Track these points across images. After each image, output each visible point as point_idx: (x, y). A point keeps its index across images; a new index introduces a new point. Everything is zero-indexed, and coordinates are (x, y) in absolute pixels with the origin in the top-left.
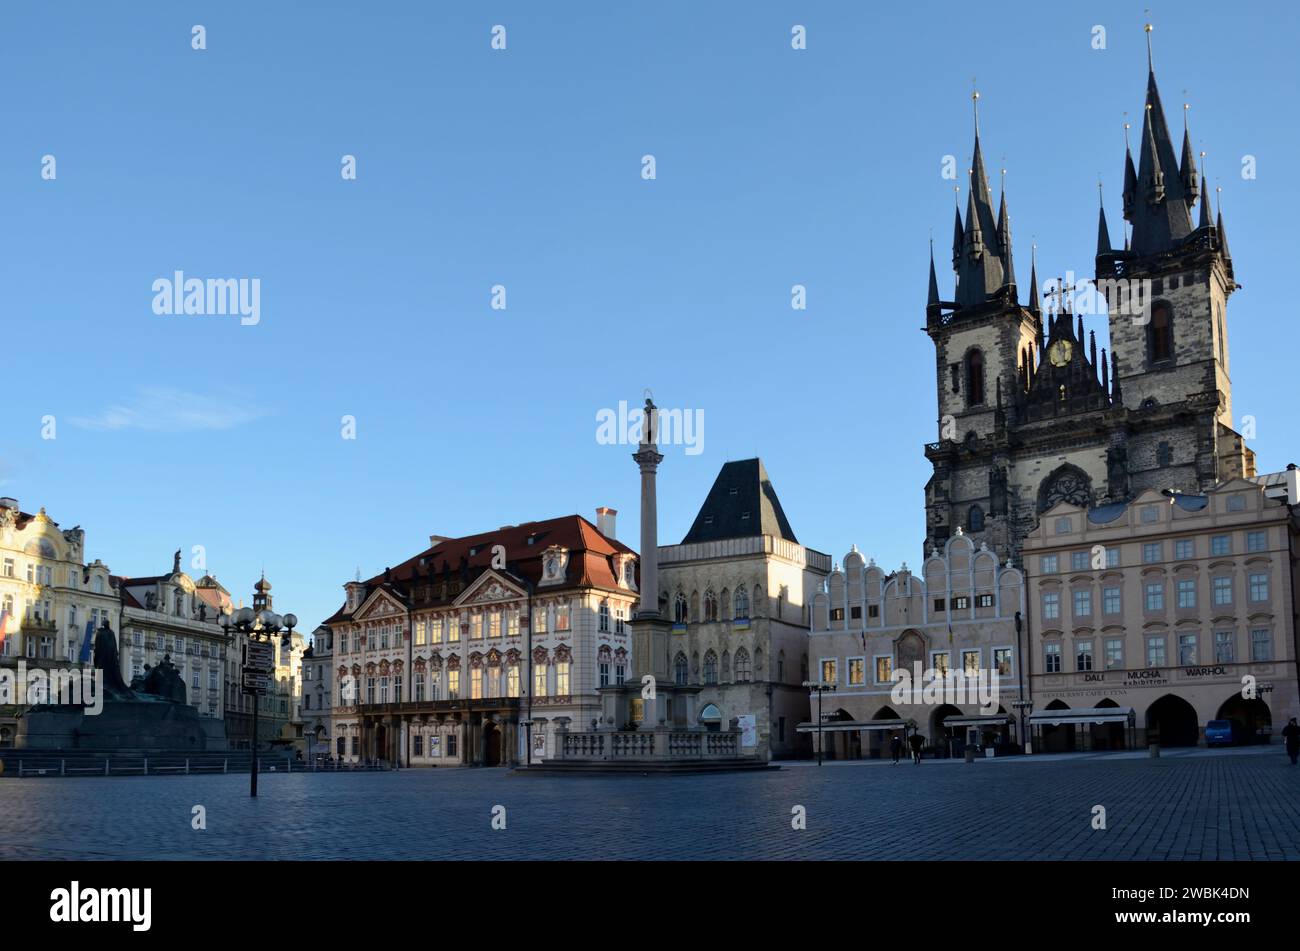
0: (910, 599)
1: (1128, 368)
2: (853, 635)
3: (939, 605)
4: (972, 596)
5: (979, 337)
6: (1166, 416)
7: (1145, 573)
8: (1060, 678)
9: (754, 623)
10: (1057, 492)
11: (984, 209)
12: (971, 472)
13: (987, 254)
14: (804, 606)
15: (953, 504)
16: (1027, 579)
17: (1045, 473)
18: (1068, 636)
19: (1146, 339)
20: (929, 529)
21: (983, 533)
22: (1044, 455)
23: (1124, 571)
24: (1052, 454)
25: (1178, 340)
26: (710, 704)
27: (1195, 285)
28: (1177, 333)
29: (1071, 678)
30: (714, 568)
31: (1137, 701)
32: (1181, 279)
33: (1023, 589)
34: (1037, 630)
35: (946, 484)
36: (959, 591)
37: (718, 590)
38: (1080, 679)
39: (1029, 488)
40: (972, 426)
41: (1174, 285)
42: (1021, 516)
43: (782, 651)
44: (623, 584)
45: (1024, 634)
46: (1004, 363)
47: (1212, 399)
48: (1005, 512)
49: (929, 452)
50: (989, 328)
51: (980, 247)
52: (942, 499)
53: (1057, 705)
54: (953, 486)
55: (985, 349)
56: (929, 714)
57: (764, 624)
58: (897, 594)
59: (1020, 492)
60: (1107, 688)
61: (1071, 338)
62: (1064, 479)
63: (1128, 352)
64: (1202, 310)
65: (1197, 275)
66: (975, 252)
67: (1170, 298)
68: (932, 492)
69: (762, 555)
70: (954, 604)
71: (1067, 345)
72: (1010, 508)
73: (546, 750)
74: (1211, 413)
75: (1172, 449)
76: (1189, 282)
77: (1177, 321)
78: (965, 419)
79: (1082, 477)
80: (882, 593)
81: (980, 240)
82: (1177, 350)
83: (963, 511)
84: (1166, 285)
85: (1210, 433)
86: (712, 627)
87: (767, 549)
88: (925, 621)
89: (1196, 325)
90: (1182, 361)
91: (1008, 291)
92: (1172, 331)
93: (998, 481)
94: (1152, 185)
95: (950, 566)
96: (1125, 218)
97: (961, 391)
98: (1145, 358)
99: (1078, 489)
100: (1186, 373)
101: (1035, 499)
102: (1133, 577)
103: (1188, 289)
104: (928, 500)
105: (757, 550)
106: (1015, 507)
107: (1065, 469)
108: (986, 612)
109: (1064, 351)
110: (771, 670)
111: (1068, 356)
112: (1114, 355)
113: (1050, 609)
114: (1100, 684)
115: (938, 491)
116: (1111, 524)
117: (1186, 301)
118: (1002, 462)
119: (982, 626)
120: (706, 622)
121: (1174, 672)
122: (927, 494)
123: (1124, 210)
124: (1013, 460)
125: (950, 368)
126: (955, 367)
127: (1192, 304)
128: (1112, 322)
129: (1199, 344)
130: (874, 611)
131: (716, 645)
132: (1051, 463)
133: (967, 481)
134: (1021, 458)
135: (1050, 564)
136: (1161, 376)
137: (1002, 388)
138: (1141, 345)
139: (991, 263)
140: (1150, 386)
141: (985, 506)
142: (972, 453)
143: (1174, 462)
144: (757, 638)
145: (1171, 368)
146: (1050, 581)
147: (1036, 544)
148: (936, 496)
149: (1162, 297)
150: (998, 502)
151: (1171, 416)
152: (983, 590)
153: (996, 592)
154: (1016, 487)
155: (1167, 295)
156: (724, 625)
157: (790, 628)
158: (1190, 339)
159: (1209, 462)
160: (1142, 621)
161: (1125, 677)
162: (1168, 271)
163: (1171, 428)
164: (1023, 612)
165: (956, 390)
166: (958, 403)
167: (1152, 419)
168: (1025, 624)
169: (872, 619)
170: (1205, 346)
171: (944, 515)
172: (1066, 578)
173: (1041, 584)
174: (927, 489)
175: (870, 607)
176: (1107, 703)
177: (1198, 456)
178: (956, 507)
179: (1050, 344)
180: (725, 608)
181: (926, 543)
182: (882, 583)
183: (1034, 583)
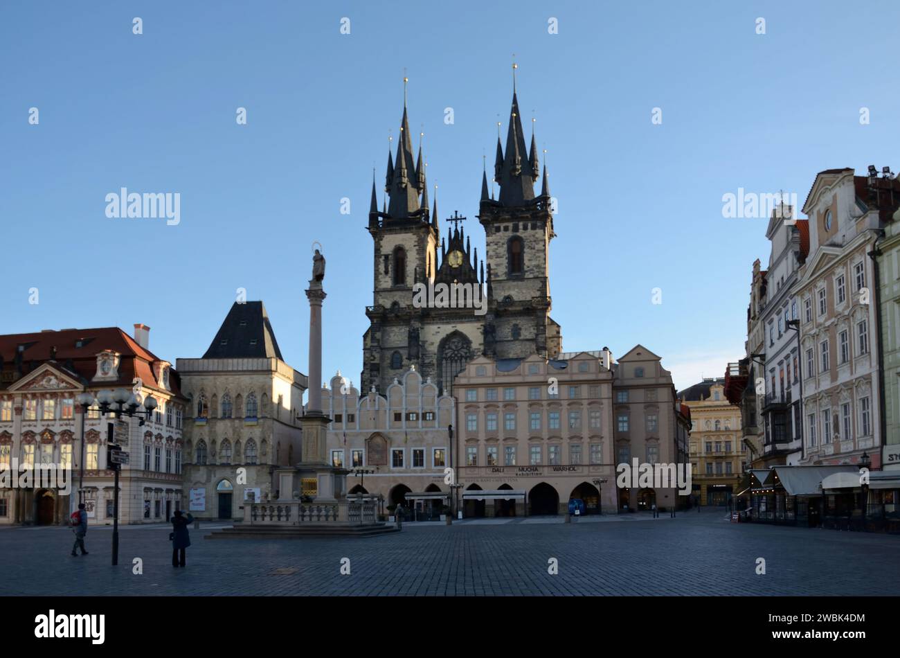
0: (377, 411)
1: (496, 275)
2: (336, 435)
3: (398, 417)
4: (420, 412)
5: (403, 240)
6: (518, 308)
7: (530, 405)
8: (477, 469)
9: (261, 421)
10: (450, 348)
11: (409, 156)
12: (395, 329)
13: (409, 186)
14: (291, 411)
15: (382, 349)
16: (457, 404)
17: (442, 335)
18: (482, 442)
19: (508, 258)
20: (365, 364)
21: (401, 370)
22: (443, 323)
23: (518, 403)
24: (448, 323)
25: (526, 262)
26: (223, 480)
27: (537, 230)
28: (526, 258)
29: (483, 470)
30: (231, 378)
31: (522, 487)
32: (529, 225)
33: (454, 410)
34: (463, 437)
35: (378, 335)
36: (412, 409)
37: (234, 395)
38: (489, 471)
39: (432, 344)
40: (396, 299)
41: (525, 228)
42: (427, 361)
43: (279, 443)
44: (162, 385)
45: (454, 440)
46: (420, 259)
47: (545, 304)
48: (418, 358)
49: (368, 313)
50: (410, 235)
51: (405, 180)
52: (376, 344)
53: (474, 487)
54: (383, 336)
55: (407, 247)
56: (389, 491)
57: (269, 422)
58: (368, 408)
59: (426, 345)
60: (505, 477)
61: (462, 250)
62: (454, 340)
63: (497, 265)
64: (540, 246)
65: (539, 224)
66: (402, 183)
67: (523, 236)
68: (369, 339)
69: (269, 372)
70: (408, 418)
71: (459, 254)
72: (420, 356)
73: (96, 512)
74: (545, 310)
75: (520, 329)
76: (534, 227)
77: (526, 250)
78: (392, 293)
79: (465, 340)
80: (358, 406)
81: (406, 176)
82: (526, 268)
83: (388, 354)
84: (521, 227)
85: (544, 322)
86: (228, 422)
87: (273, 368)
88: (388, 428)
89: (537, 254)
90: (528, 275)
91: (423, 211)
92: (523, 256)
93: (414, 337)
94: (514, 163)
95: (406, 392)
96: (496, 180)
97: (390, 274)
98: (506, 270)
99: (463, 348)
100: (530, 283)
101: (436, 351)
102: (523, 408)
103: (533, 232)
104: (365, 344)
105: (265, 368)
106: (423, 355)
107: (456, 334)
108: (430, 423)
109: (458, 258)
110: (273, 456)
111: (460, 261)
112: (489, 266)
113: (472, 424)
114: (501, 474)
115: (373, 339)
116: (510, 373)
117: (532, 239)
118: (417, 325)
119: (426, 432)
120: (222, 419)
121: (546, 469)
122: (365, 340)
123: (496, 175)
124: (423, 324)
125: (383, 257)
126: (387, 257)
127: (535, 241)
128: (488, 245)
129: (538, 266)
130: (351, 418)
131: (230, 435)
132: (447, 329)
133: (392, 335)
134: (430, 323)
135: (472, 396)
136: (515, 283)
137: (418, 276)
138: (504, 261)
139: (411, 191)
140: (509, 288)
141: (404, 353)
142: (397, 316)
143: (522, 338)
144: (263, 432)
145: (522, 279)
146: (471, 406)
147: (463, 381)
148: (372, 342)
149: (518, 234)
150: (414, 351)
151: (521, 308)
152: (427, 408)
153: (436, 411)
154: (424, 342)
155: (521, 233)
156: (237, 421)
157: (284, 427)
158: (534, 263)
159: (543, 340)
160: (527, 435)
161: (516, 470)
162: (522, 219)
163: (520, 316)
164: (454, 425)
165: (386, 272)
166: (387, 282)
167: (510, 309)
168: (455, 434)
169: (350, 424)
170: (541, 268)
171: (377, 356)
172: (482, 405)
173: (466, 407)
174: (365, 337)
175: (349, 415)
176: (505, 487)
177: (537, 335)
178: (383, 351)
179: (449, 252)
180: (239, 409)
181: (362, 373)
182: (358, 399)
183: (462, 407)
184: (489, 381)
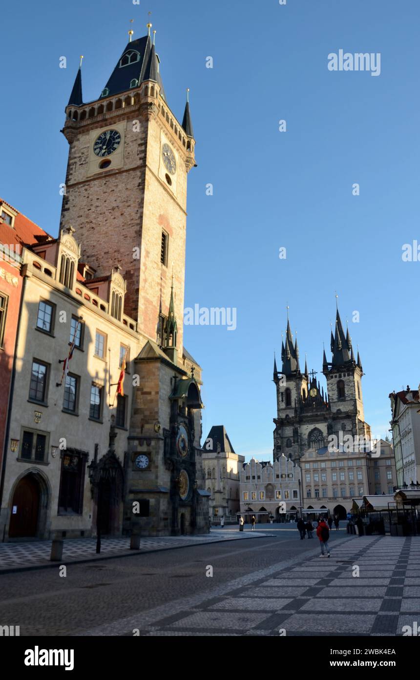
0: (269, 474)
1: (333, 399)
2: (253, 485)
3: (278, 476)
4: (287, 474)
5: (290, 385)
6: (343, 415)
7: (332, 470)
8: (311, 499)
9: (223, 479)
10: (313, 436)
11: (290, 343)
12: (287, 428)
13: (292, 358)
14: (238, 473)
15: (282, 438)
16: (301, 470)
17: (309, 430)
19: (337, 391)
20: (275, 446)
21: (291, 448)
22: (310, 424)
23: (327, 469)
24: (312, 424)
25: (346, 392)
27: (350, 377)
28: (346, 390)
29: (314, 500)
30: (211, 461)
31: (331, 507)
32: (346, 374)
33: (300, 473)
34: (304, 485)
35: (280, 432)
36: (283, 472)
37: (212, 468)
38: (316, 500)
39: (305, 434)
40: (288, 413)
41: (345, 376)
42: (303, 443)
43: (231, 489)
45: (301, 486)
46: (297, 394)
47: (355, 412)
48: (298, 442)
49: (275, 421)
50: (292, 382)
51: (289, 356)
52: (278, 436)
53: (310, 507)
54: (282, 432)
55: (291, 388)
56: (275, 509)
57: (226, 480)
58: (265, 472)
59: (302, 435)
60: (323, 502)
61: (316, 388)
62: (315, 432)
63: (333, 395)
64: (352, 384)
65: (351, 373)
66: (288, 357)
67: (344, 379)
68: (276, 433)
69: (225, 458)
70: (282, 477)
71: (315, 390)
72: (299, 440)
74: (355, 416)
75: (345, 425)
76: (349, 375)
77: (346, 386)
78: (286, 411)
79: (321, 432)
80: (261, 472)
81: (289, 353)
82: (346, 395)
83: (285, 440)
84: (342, 375)
85: (355, 422)
86: (210, 480)
87: (227, 456)
88: (274, 481)
89: (351, 388)
90: (348, 399)
91: (297, 371)
93: (296, 432)
94: (338, 345)
95: (281, 465)
96: (331, 352)
97: (284, 401)
98: (337, 397)
99: (320, 435)
100: (349, 403)
101: (307, 438)
102: (329, 471)
103: (348, 377)
104: (274, 436)
105: (224, 456)
106: (301, 440)
107: (315, 429)
108: (291, 479)
109: (314, 392)
110: (228, 495)
111: (316, 394)
112: (328, 395)
113: (308, 478)
114: (321, 501)
115: (277, 433)
116: (324, 455)
117: (348, 381)
118: (297, 426)
119: (289, 483)
120: (208, 479)
121: (340, 499)
122: (274, 434)
123: (331, 349)
124: (300, 425)
125: (280, 394)
126: (282, 393)
127: (349, 382)
128: (328, 385)
129: (352, 394)
130: (259, 477)
131: (211, 486)
132: (311, 427)
133: (286, 431)
134: (303, 425)
135: (307, 466)
136: (342, 403)
137: (296, 402)
138: (336, 392)
139: (293, 360)
140: (339, 406)
141: (292, 439)
142: (288, 422)
143: (347, 429)
144: (224, 485)
145: (344, 400)
146: (307, 471)
147: (304, 460)
149: (341, 379)
150: (296, 439)
151: (345, 415)
152: (289, 472)
153: (293, 473)
154: (301, 434)
155: (343, 378)
156: (213, 480)
157: (233, 481)
158: (350, 392)
159: (355, 431)
160: (331, 484)
161: (328, 499)
162: (343, 371)
163: (345, 419)
164: (301, 480)
165: (282, 401)
166: (283, 406)
167: (340, 416)
168: (301, 484)
169: (259, 480)
170: (353, 395)
171: (279, 441)
172: (312, 470)
173: (305, 471)
174: (274, 432)
175: (258, 475)
176: (323, 507)
177: (352, 429)
178: (283, 439)
179: (310, 389)
180: (214, 474)
181: (274, 450)
182: (261, 469)
183: (303, 471)
184: (314, 459)
